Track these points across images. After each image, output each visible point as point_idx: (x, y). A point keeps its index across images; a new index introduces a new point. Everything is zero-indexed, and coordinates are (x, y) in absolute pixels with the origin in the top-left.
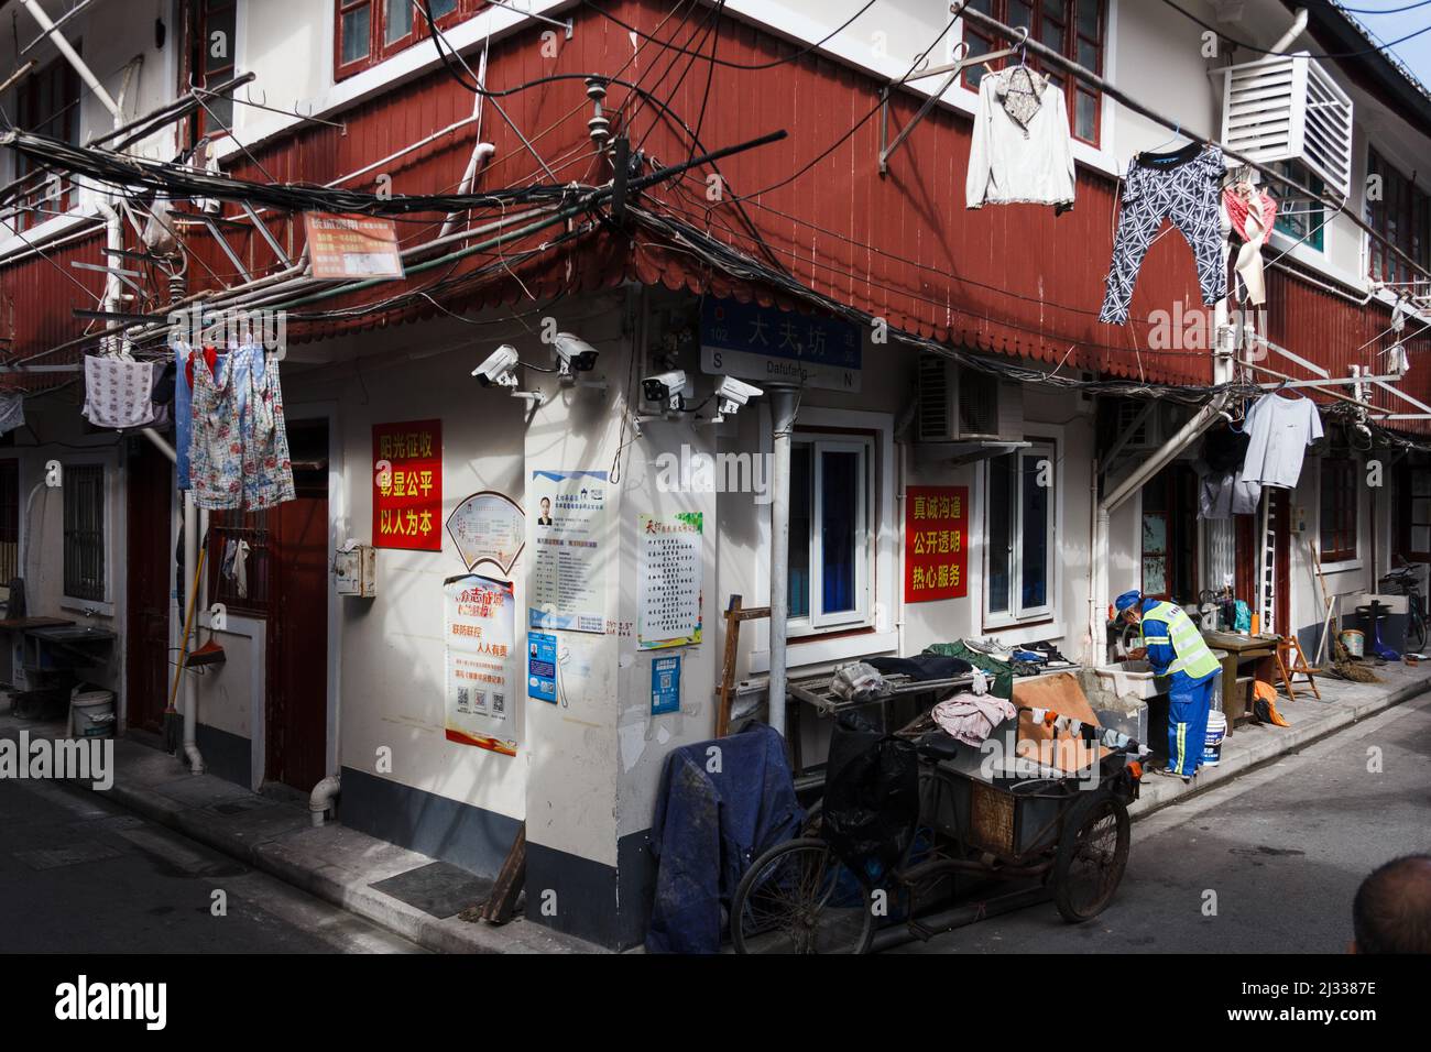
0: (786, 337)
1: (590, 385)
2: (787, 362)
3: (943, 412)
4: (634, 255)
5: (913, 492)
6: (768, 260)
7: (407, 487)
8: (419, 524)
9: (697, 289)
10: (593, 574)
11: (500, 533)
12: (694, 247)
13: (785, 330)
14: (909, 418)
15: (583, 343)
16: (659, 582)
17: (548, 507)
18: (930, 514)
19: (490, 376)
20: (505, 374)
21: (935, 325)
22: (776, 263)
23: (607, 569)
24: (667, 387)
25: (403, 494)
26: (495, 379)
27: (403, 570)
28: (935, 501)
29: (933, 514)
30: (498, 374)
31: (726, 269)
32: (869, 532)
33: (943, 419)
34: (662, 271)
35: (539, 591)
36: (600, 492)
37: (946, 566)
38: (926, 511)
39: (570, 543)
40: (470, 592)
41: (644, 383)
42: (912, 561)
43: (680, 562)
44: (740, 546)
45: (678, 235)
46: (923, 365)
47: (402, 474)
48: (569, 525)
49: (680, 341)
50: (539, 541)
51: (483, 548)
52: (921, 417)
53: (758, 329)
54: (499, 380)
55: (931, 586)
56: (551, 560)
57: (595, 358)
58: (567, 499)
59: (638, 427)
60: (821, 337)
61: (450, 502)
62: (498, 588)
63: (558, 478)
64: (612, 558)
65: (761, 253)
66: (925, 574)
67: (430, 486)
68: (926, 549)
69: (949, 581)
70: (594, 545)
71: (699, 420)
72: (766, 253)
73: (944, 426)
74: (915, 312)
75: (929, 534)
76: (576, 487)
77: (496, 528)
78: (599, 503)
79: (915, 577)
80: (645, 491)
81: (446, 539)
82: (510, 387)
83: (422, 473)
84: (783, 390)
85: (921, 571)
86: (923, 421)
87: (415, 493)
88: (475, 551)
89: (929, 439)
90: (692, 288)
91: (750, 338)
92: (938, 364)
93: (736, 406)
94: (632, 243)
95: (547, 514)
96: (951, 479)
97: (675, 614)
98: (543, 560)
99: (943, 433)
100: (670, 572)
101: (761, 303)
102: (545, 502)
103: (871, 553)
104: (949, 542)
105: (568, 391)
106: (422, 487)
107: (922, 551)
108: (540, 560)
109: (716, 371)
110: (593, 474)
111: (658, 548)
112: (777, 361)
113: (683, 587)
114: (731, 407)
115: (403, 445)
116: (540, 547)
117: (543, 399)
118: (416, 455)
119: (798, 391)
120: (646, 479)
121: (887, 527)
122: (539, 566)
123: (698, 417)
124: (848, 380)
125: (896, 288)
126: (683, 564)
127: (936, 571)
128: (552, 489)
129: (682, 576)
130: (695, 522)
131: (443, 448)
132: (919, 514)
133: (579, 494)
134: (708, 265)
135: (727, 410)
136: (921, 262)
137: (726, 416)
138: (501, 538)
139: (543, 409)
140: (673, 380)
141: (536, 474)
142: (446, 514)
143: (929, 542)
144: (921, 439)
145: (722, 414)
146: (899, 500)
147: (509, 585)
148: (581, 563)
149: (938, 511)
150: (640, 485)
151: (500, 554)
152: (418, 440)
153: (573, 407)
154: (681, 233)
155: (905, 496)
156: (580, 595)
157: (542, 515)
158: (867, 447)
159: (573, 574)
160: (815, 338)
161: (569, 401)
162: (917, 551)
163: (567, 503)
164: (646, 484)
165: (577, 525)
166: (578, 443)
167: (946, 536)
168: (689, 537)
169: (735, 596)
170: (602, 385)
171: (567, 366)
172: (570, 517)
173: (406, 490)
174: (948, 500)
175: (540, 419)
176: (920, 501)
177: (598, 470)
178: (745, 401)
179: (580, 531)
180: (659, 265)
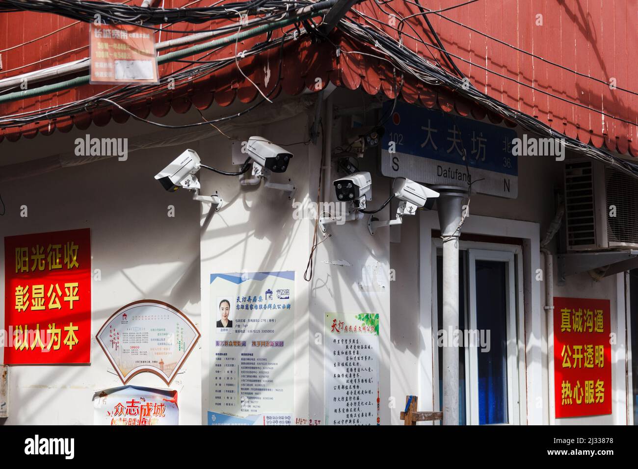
0: (453, 142)
1: (277, 186)
2: (454, 167)
3: (592, 220)
4: (338, 62)
5: (560, 303)
6: (448, 67)
7: (47, 300)
8: (63, 338)
9: (391, 95)
10: (278, 373)
11: (162, 342)
12: (391, 55)
13: (452, 135)
14: (556, 227)
15: (277, 147)
16: (343, 381)
17: (228, 309)
18: (575, 326)
19: (174, 180)
20: (190, 177)
21: (591, 132)
22: (455, 70)
23: (295, 366)
24: (358, 187)
25: (43, 308)
26: (179, 182)
27: (40, 387)
28: (580, 314)
29: (578, 327)
30: (183, 178)
31: (417, 75)
32: (520, 342)
33: (592, 227)
34: (362, 77)
35: (218, 394)
36: (287, 292)
37: (592, 382)
38: (571, 324)
39: (254, 343)
40: (125, 405)
41: (336, 184)
42: (562, 374)
43: (360, 361)
44: (403, 351)
45: (377, 44)
46: (569, 174)
47: (42, 286)
48: (252, 326)
49: (367, 143)
50: (217, 343)
51: (143, 358)
52: (567, 226)
53: (429, 135)
54: (183, 183)
55: (579, 402)
56: (231, 362)
57: (288, 160)
58: (249, 299)
59: (323, 228)
60: (482, 142)
61: (101, 314)
62: (159, 399)
63: (239, 280)
64: (301, 354)
65: (442, 62)
66: (572, 389)
67: (77, 298)
68: (572, 363)
69: (595, 398)
70: (281, 344)
71: (376, 222)
72: (447, 61)
73: (592, 234)
74: (574, 119)
75: (575, 347)
76: (259, 288)
77: (156, 337)
78: (286, 302)
79: (563, 391)
80: (329, 290)
81: (95, 350)
82: (193, 191)
83: (67, 285)
84: (451, 194)
85: (568, 385)
86: (570, 229)
87: (58, 305)
88: (129, 362)
89: (576, 248)
90: (387, 93)
91: (422, 143)
92: (584, 172)
93: (415, 208)
94: (338, 51)
95: (226, 316)
96: (595, 292)
97: (357, 413)
98: (223, 361)
99: (592, 242)
100: (353, 371)
101: (443, 107)
102: (224, 305)
103: (522, 364)
104: (594, 356)
105: (249, 194)
106: (66, 299)
107: (569, 365)
108: (219, 362)
109: (394, 174)
110: (278, 274)
111: (342, 347)
112: (446, 165)
113: (363, 387)
114: (410, 209)
115: (43, 256)
116: (218, 349)
117: (221, 202)
118: (60, 266)
119: (466, 196)
120: (330, 278)
121: (537, 337)
122: (218, 368)
123: (374, 219)
124: (507, 186)
125: (556, 95)
126: (363, 364)
127: (583, 385)
128: (232, 292)
129: (363, 375)
130: (372, 322)
131: (92, 257)
132: (565, 326)
133: (263, 294)
134: (401, 72)
135: (406, 212)
136: (578, 70)
137: (405, 217)
138: (164, 346)
139: (221, 213)
140: (362, 180)
141: (213, 277)
142: (95, 326)
143: (576, 356)
144: (569, 248)
145: (401, 216)
146: (546, 311)
147: (173, 394)
148: (265, 361)
149: (583, 324)
150: (325, 284)
151: (162, 363)
152: (61, 251)
153: (253, 210)
154: (380, 42)
155: (552, 307)
156: (264, 394)
157: (220, 317)
158: (516, 256)
159: (258, 375)
160: (477, 143)
161: (249, 203)
162: (564, 365)
163: (248, 304)
164: (330, 284)
165: (260, 325)
166: (260, 246)
167: (590, 351)
168: (368, 337)
169: (411, 397)
170: (288, 187)
171: (260, 168)
172: (252, 318)
173: (46, 304)
174: (591, 313)
175: (216, 222)
176: (565, 312)
177: (284, 270)
178: (423, 203)
179: (264, 331)
180: (359, 72)
